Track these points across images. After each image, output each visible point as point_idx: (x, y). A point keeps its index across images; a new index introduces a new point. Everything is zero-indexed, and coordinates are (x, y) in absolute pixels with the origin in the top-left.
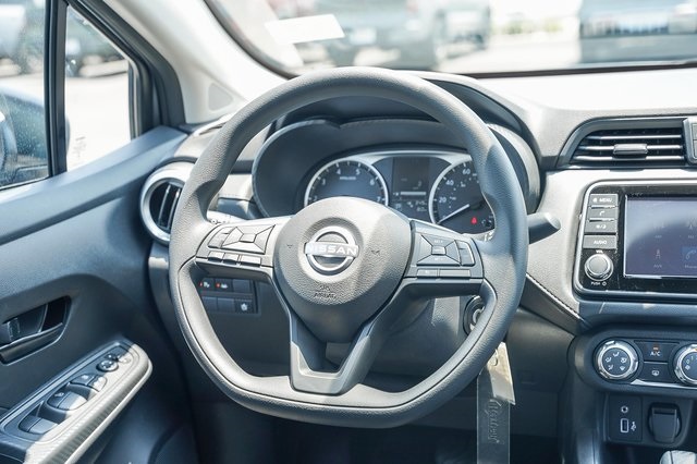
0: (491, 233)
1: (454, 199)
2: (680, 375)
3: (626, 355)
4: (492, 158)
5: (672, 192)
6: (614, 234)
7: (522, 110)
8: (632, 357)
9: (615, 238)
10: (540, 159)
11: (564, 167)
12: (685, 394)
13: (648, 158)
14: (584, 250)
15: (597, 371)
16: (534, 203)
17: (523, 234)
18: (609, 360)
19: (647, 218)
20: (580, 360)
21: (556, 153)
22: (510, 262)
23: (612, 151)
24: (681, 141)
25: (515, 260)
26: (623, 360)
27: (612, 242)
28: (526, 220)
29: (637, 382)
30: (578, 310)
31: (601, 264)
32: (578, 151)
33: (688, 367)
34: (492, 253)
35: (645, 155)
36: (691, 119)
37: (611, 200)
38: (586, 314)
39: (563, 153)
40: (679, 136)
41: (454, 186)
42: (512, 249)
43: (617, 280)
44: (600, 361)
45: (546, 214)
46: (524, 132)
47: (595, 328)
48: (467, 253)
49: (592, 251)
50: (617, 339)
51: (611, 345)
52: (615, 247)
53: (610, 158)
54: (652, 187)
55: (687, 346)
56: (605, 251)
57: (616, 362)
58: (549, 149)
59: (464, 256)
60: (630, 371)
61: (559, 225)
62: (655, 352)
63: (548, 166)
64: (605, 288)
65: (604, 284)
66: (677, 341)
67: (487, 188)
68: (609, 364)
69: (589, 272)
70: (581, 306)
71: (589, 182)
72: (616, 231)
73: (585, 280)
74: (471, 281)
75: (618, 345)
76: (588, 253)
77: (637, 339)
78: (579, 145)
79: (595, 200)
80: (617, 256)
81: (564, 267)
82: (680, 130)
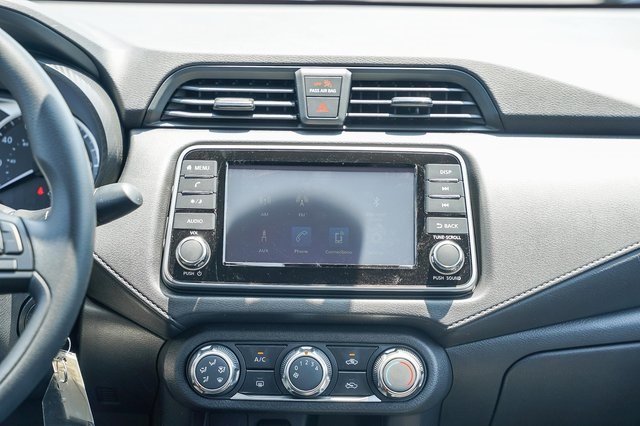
0: (47, 212)
1: (13, 161)
2: (287, 384)
3: (222, 362)
5: (282, 159)
6: (211, 211)
7: (99, 48)
8: (232, 366)
9: (213, 217)
10: (123, 114)
11: (153, 124)
12: (292, 408)
13: (255, 116)
14: (176, 231)
15: (191, 385)
16: (112, 169)
17: (88, 212)
18: (203, 370)
19: (252, 190)
20: (170, 368)
21: (142, 106)
22: (70, 249)
23: (212, 106)
24: (293, 97)
25: (76, 246)
26: (221, 370)
27: (209, 221)
28: (92, 194)
29: (238, 396)
30: (166, 308)
31: (196, 249)
32: (170, 105)
33: (296, 375)
34: (47, 237)
35: (250, 113)
36: (304, 71)
37: (209, 167)
38: (176, 314)
39: (152, 107)
40: (291, 91)
41: (13, 144)
42: (72, 232)
43: (215, 268)
44: (193, 371)
45: (125, 188)
46: (102, 78)
47: (188, 330)
48: (13, 238)
49: (185, 233)
50: (215, 343)
51: (209, 351)
52: (213, 227)
53: (210, 115)
54: (257, 152)
55: (296, 348)
56: (201, 232)
57: (213, 372)
58: (135, 101)
59: (8, 241)
60: (230, 382)
61: (141, 200)
62: (260, 358)
63: (134, 122)
64: (199, 279)
65: (200, 274)
66: (285, 343)
67: (41, 151)
68: (205, 374)
69: (181, 259)
70: (171, 302)
71: (182, 145)
72: (214, 206)
73: (177, 269)
74: (17, 275)
75: (215, 351)
76: (179, 235)
77: (238, 342)
78: (173, 96)
79: (189, 168)
80: (214, 238)
81: (151, 252)
82: (291, 83)
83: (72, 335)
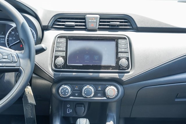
0: (23, 51)
1: (14, 38)
2: (83, 95)
3: (67, 89)
4: (23, 26)
5: (82, 38)
6: (64, 51)
7: (36, 10)
8: (69, 90)
9: (65, 53)
10: (42, 26)
11: (49, 29)
12: (85, 100)
13: (75, 27)
14: (55, 56)
15: (59, 95)
16: (39, 41)
17: (33, 51)
18: (62, 91)
19: (75, 46)
20: (54, 90)
21: (47, 24)
23: (64, 24)
24: (85, 22)
25: (30, 60)
26: (67, 91)
28: (34, 47)
29: (71, 97)
30: (53, 76)
31: (60, 61)
32: (54, 24)
33: (85, 92)
34: (23, 58)
35: (74, 26)
36: (88, 16)
37: (64, 40)
38: (55, 77)
39: (49, 25)
40: (84, 21)
41: (14, 34)
42: (30, 57)
43: (65, 66)
44: (60, 91)
45: (43, 45)
46: (37, 17)
47: (58, 81)
48: (15, 58)
49: (58, 57)
50: (65, 84)
51: (64, 86)
52: (65, 55)
53: (64, 27)
54: (76, 36)
55: (86, 86)
56: (61, 56)
57: (65, 92)
58: (45, 23)
60: (69, 94)
61: (47, 49)
62: (76, 88)
63: (45, 29)
64: (61, 68)
65: (61, 67)
66: (83, 84)
67: (21, 36)
68: (63, 92)
69: (57, 63)
70: (54, 74)
71: (57, 34)
72: (65, 50)
73: (56, 66)
74: (16, 67)
75: (65, 86)
76: (56, 57)
77: (71, 84)
78: (54, 22)
79: (59, 40)
80: (65, 58)
81: (49, 62)
82: (84, 19)
83: (30, 82)
